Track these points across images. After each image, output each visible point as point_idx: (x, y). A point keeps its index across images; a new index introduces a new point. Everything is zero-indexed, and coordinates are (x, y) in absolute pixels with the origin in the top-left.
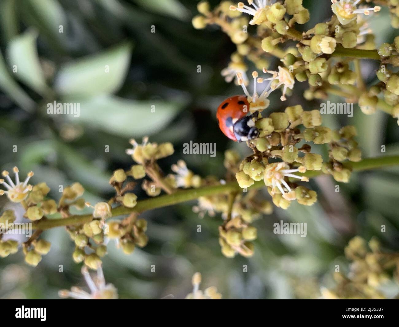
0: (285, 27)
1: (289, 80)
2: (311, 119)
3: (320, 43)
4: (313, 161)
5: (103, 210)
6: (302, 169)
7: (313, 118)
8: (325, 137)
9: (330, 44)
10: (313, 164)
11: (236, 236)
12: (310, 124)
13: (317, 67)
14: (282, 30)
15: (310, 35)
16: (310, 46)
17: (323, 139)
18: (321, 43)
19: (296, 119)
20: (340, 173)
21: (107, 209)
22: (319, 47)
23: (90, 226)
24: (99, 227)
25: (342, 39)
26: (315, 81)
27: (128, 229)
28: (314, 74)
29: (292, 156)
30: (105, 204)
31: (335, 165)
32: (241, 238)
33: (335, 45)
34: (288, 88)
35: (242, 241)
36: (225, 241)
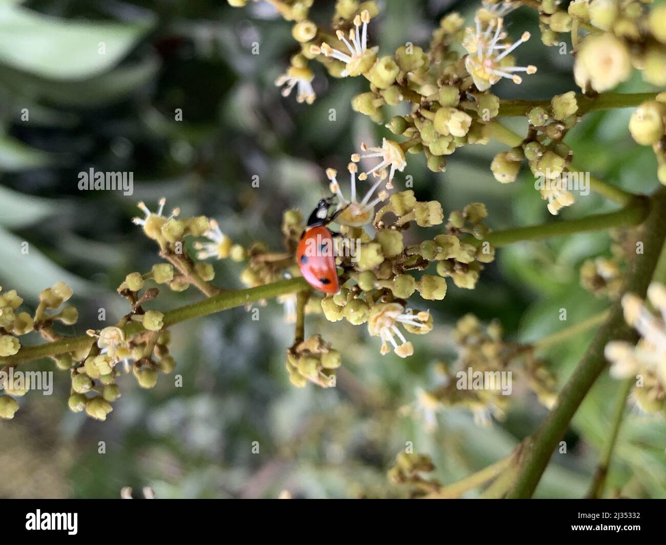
0: (398, 96)
1: (398, 161)
2: (429, 215)
3: (448, 121)
4: (434, 289)
5: (113, 338)
6: (423, 316)
7: (430, 214)
8: (450, 252)
9: (463, 123)
10: (433, 293)
11: (312, 364)
12: (426, 222)
13: (441, 148)
14: (394, 101)
15: (433, 102)
16: (432, 122)
17: (447, 254)
18: (450, 121)
19: (406, 212)
20: (463, 278)
21: (119, 336)
22: (447, 127)
23: (95, 364)
24: (109, 365)
25: (478, 106)
26: (438, 166)
27: (146, 350)
28: (437, 156)
29: (408, 291)
30: (116, 330)
31: (457, 267)
32: (319, 364)
33: (469, 124)
34: (397, 171)
35: (320, 368)
36: (295, 369)
